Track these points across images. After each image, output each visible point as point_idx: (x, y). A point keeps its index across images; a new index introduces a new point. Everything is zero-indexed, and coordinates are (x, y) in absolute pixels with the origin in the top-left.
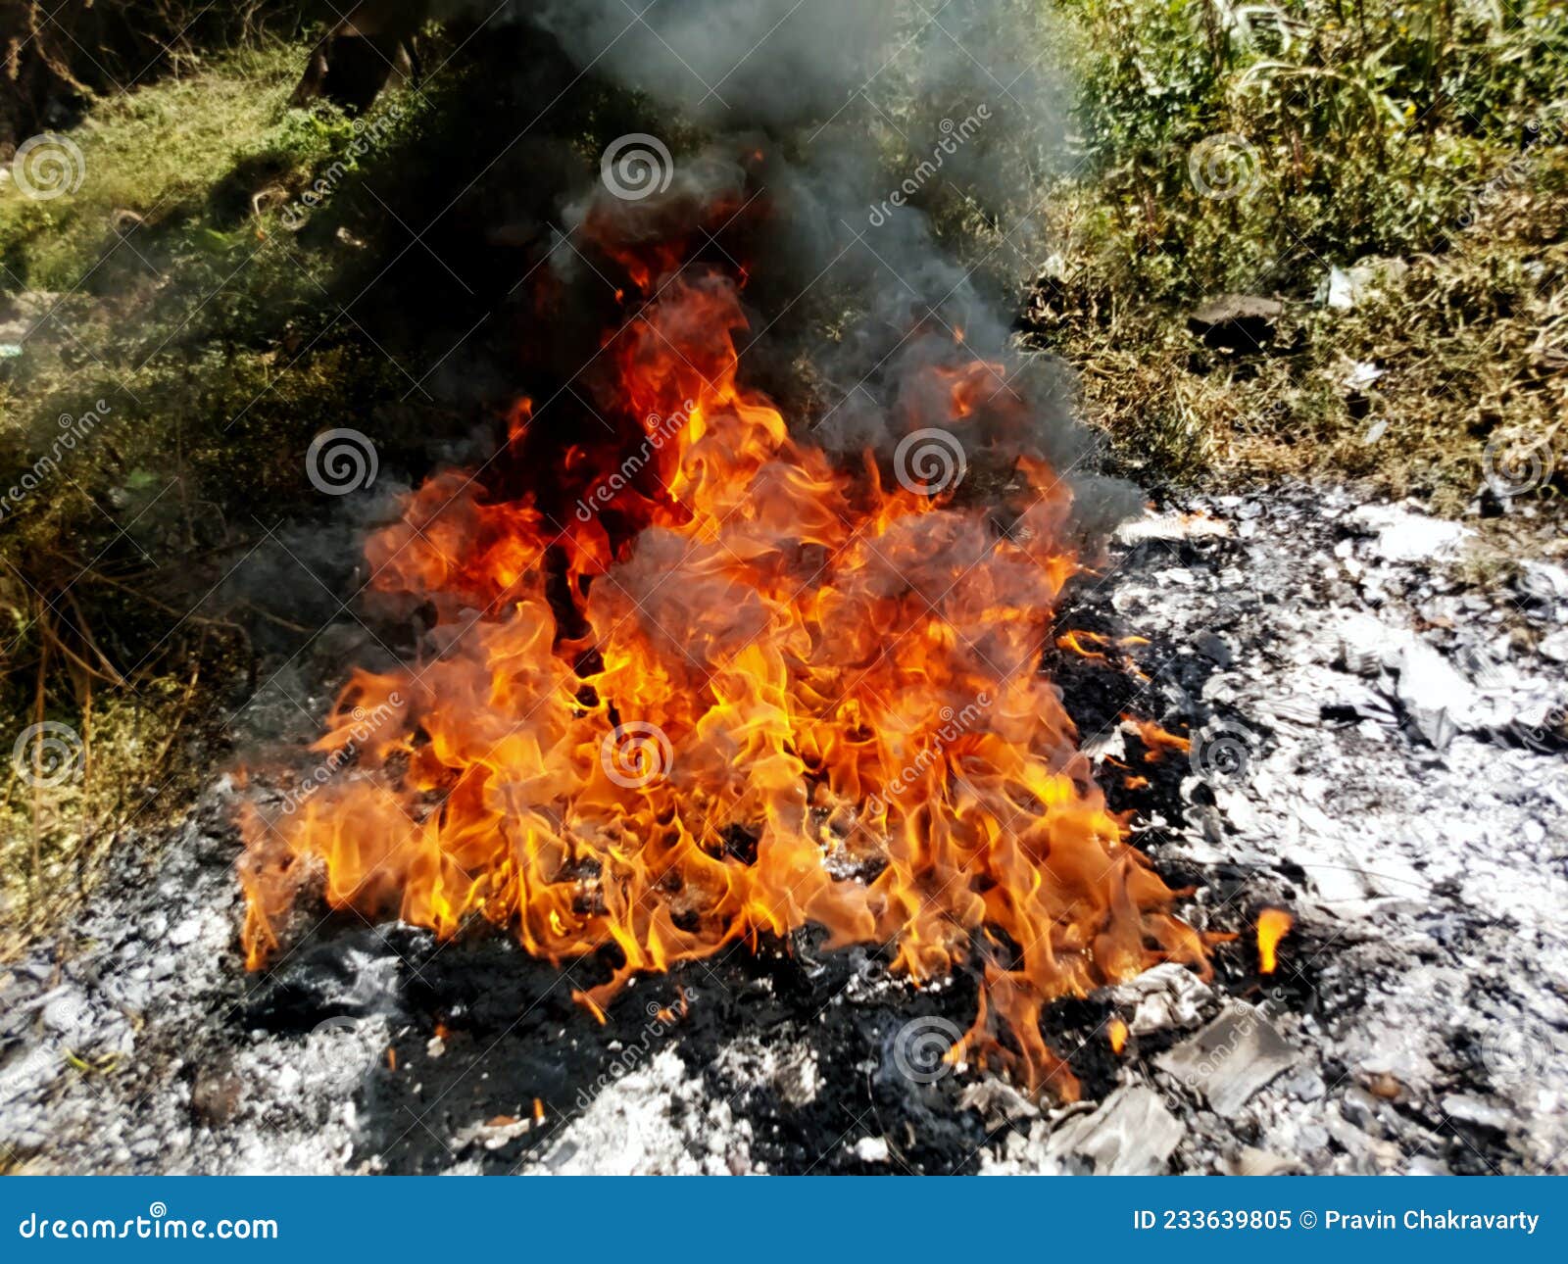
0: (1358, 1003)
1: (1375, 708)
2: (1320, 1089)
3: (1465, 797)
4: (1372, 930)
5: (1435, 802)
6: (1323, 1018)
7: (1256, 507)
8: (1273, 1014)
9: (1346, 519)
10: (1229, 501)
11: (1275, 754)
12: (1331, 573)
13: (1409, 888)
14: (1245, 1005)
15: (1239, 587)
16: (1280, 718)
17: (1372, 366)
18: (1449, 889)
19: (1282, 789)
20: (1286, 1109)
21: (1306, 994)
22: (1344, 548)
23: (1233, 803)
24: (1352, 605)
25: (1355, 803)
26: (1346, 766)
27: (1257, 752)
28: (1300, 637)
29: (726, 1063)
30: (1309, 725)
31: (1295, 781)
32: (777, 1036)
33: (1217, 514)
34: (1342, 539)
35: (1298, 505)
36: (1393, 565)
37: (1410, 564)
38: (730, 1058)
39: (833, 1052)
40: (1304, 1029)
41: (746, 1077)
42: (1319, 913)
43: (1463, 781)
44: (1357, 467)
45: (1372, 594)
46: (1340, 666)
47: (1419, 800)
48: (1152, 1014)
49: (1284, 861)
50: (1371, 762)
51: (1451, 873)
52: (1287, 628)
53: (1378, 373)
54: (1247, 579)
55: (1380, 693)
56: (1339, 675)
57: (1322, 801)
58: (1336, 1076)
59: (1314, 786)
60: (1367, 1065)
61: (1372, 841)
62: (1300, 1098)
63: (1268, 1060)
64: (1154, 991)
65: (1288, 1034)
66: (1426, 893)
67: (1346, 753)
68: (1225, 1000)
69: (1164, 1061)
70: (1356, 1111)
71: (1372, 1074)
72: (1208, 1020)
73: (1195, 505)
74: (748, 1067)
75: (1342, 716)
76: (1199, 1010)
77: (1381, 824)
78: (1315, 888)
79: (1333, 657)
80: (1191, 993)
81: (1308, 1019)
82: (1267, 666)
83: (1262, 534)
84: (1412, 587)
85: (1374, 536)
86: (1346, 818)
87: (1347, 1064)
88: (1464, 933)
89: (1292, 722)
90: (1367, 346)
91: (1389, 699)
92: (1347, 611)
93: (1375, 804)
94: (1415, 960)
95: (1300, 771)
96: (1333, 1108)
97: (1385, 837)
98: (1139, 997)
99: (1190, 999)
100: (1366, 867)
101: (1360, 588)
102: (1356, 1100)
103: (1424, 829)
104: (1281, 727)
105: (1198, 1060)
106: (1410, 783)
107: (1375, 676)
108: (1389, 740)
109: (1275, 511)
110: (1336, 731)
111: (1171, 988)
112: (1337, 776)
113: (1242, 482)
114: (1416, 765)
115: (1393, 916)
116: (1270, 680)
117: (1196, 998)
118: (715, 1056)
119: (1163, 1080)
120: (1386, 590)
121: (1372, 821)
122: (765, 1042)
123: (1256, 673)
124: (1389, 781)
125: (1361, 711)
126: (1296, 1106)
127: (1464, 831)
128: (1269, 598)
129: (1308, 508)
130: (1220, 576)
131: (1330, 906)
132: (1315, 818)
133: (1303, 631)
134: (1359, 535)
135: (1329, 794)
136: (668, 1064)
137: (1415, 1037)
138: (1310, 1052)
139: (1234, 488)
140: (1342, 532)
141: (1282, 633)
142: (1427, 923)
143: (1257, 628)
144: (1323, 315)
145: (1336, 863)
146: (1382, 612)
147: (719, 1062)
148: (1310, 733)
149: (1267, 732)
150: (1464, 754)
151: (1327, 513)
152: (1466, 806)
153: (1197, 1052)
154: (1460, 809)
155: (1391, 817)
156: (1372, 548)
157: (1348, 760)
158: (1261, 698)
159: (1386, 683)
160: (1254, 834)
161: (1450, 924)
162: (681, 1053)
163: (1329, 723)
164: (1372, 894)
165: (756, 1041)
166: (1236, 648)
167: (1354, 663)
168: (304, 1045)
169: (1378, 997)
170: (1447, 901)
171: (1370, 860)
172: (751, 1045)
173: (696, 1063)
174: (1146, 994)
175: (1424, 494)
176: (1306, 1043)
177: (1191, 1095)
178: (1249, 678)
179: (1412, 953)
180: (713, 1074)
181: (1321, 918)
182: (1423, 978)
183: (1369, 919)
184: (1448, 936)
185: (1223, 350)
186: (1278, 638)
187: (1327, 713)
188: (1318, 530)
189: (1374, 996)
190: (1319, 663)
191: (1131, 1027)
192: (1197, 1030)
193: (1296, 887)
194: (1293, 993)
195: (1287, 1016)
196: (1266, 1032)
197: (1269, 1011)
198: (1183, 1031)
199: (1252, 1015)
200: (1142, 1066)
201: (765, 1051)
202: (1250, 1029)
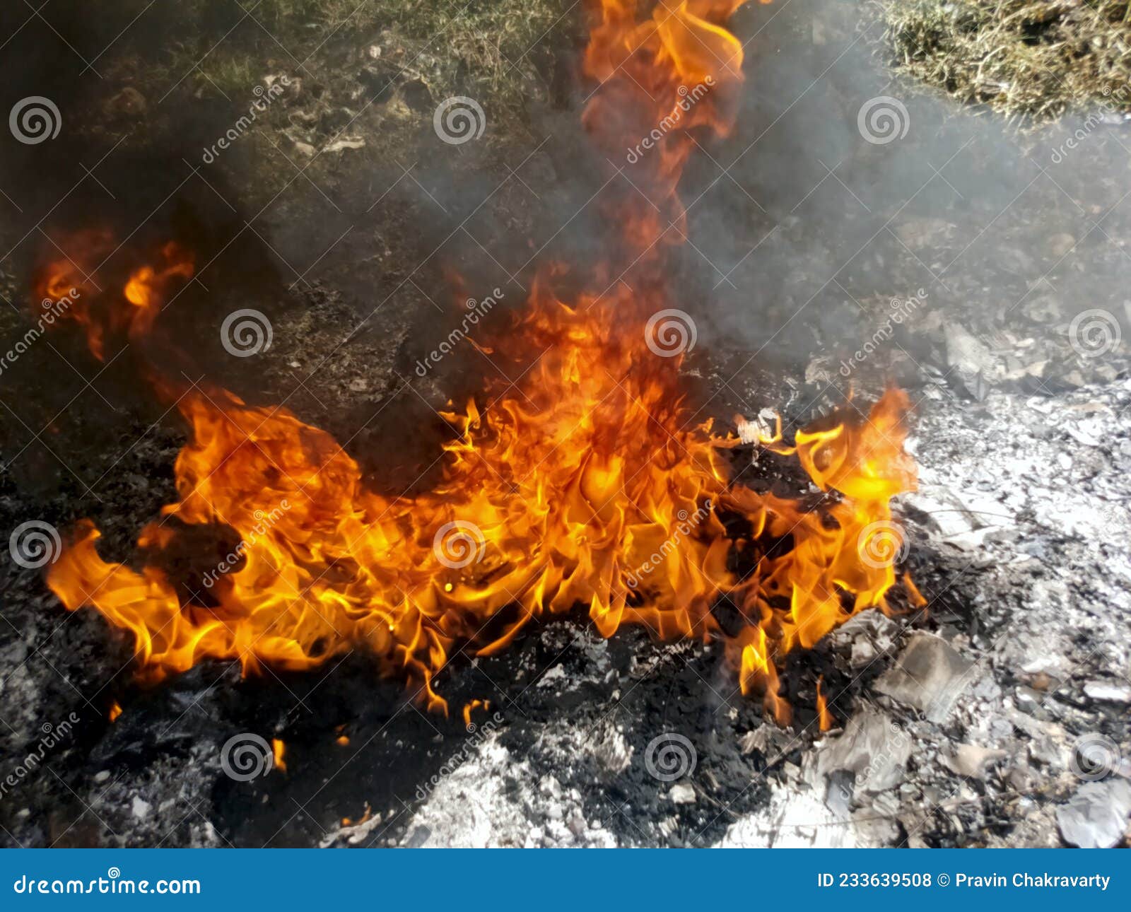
0: (1007, 618)
2: (998, 691)
3: (1011, 440)
4: (988, 557)
5: (992, 445)
6: (986, 634)
8: (949, 636)
14: (928, 634)
18: (1026, 515)
20: (977, 709)
21: (968, 620)
25: (940, 454)
26: (925, 424)
29: (545, 744)
32: (578, 717)
38: (547, 740)
39: (634, 724)
40: (973, 646)
41: (564, 753)
42: (947, 547)
43: (1004, 426)
47: (981, 445)
48: (863, 650)
49: (907, 506)
50: (940, 418)
51: (1022, 502)
57: (917, 455)
58: (1008, 680)
60: (1028, 668)
61: (959, 481)
62: (985, 700)
63: (959, 677)
64: (859, 633)
65: (962, 651)
66: (1013, 521)
68: (911, 631)
69: (881, 686)
70: (1027, 704)
71: (1030, 674)
72: (901, 648)
74: (563, 744)
76: (892, 640)
77: (961, 468)
78: (938, 527)
80: (884, 629)
81: (976, 638)
86: (937, 466)
87: (1011, 668)
88: (1051, 551)
93: (954, 453)
94: (1028, 578)
96: (1008, 703)
97: (967, 476)
98: (849, 639)
99: (884, 633)
100: (971, 507)
102: (1025, 697)
103: (990, 468)
105: (905, 684)
106: (968, 433)
108: (945, 398)
111: (870, 628)
112: (923, 434)
114: (971, 417)
115: (999, 543)
117: (888, 633)
118: (534, 741)
119: (885, 701)
121: (956, 467)
122: (572, 723)
124: (955, 432)
126: (983, 707)
127: (1019, 466)
131: (953, 540)
135: (921, 449)
136: (493, 751)
137: (1053, 640)
138: (983, 664)
142: (1023, 546)
145: (947, 506)
147: (539, 744)
150: (1000, 403)
152: (1016, 446)
153: (904, 676)
154: (1010, 449)
155: (968, 461)
157: (926, 419)
161: (1039, 543)
162: (502, 741)
164: (977, 526)
165: (565, 723)
169: (1022, 614)
170: (1027, 525)
171: (971, 501)
172: (563, 727)
173: (518, 747)
174: (854, 637)
176: (977, 656)
177: (908, 710)
179: (1026, 572)
180: (536, 756)
181: (951, 552)
182: (1040, 589)
183: (983, 547)
184: (1041, 554)
189: (1019, 614)
191: (851, 663)
192: (896, 656)
193: (925, 529)
194: (959, 618)
195: (959, 637)
196: (950, 653)
197: (944, 635)
198: (886, 658)
199: (937, 642)
200: (867, 693)
201: (574, 729)
202: (940, 654)
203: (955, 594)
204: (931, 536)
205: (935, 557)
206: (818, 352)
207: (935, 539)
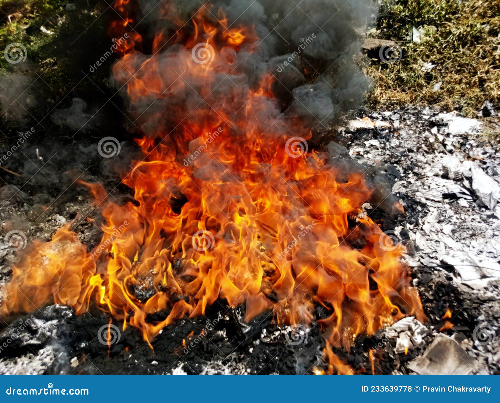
1: (464, 193)
4: (489, 295)
5: (497, 233)
7: (397, 116)
8: (459, 339)
9: (433, 119)
10: (387, 114)
11: (429, 214)
12: (432, 140)
13: (499, 274)
14: (446, 337)
15: (399, 146)
16: (427, 199)
17: (430, 64)
19: (433, 229)
21: (472, 330)
22: (434, 130)
23: (416, 237)
24: (443, 152)
25: (465, 235)
26: (457, 219)
27: (421, 214)
28: (427, 165)
29: (207, 374)
30: (439, 202)
31: (438, 226)
32: (228, 361)
33: (384, 119)
34: (433, 127)
35: (413, 114)
36: (454, 136)
37: (461, 136)
38: (208, 371)
40: (475, 347)
42: (464, 286)
44: (432, 100)
45: (449, 147)
46: (445, 176)
47: (490, 233)
48: (404, 343)
49: (442, 262)
50: (467, 217)
52: (421, 162)
53: (434, 66)
54: (401, 143)
55: (464, 187)
56: (445, 180)
57: (451, 234)
59: (448, 228)
61: (475, 251)
63: (464, 366)
64: (403, 331)
65: (468, 350)
67: (456, 213)
68: (435, 334)
69: (413, 366)
72: (428, 343)
73: (375, 115)
75: (451, 197)
76: (423, 338)
77: (478, 244)
78: (459, 275)
79: (441, 173)
80: (419, 330)
82: (415, 178)
83: (402, 126)
84: (462, 145)
85: (446, 125)
86: (463, 241)
89: (432, 200)
90: (428, 57)
91: (468, 189)
92: (441, 154)
93: (473, 235)
95: (440, 222)
97: (480, 248)
98: (396, 334)
99: (418, 333)
100: (480, 265)
101: (445, 145)
104: (429, 203)
105: (429, 365)
106: (484, 225)
107: (461, 180)
108: (470, 206)
109: (405, 117)
110: (450, 204)
111: (410, 329)
112: (455, 223)
113: (390, 106)
114: (485, 217)
115: (497, 287)
116: (419, 183)
117: (422, 333)
118: (201, 371)
119: (414, 375)
120: (454, 146)
121: (474, 243)
122: (224, 363)
123: (412, 180)
124: (475, 224)
125: (459, 195)
128: (410, 150)
129: (418, 115)
130: (390, 142)
132: (451, 242)
133: (426, 163)
134: (440, 125)
135: (454, 231)
138: (481, 360)
139: (388, 109)
140: (432, 124)
141: (419, 164)
143: (409, 163)
144: (411, 45)
145: (465, 263)
146: (454, 154)
147: (204, 373)
148: (439, 205)
149: (424, 206)
151: (425, 117)
153: (428, 362)
155: (481, 240)
156: (446, 130)
157: (458, 216)
158: (418, 191)
159: (466, 183)
160: (428, 251)
163: (447, 201)
164: (484, 276)
165: (220, 363)
166: (402, 171)
167: (452, 175)
172: (218, 365)
173: (192, 373)
174: (399, 333)
175: (459, 109)
176: (478, 355)
178: (410, 183)
181: (466, 289)
183: (486, 288)
185: (374, 59)
186: (418, 166)
187: (445, 196)
188: (422, 123)
190: (437, 175)
191: (395, 350)
192: (425, 349)
193: (451, 275)
194: (466, 328)
195: (466, 340)
196: (459, 350)
197: (456, 338)
198: (418, 349)
199: (451, 342)
200: (403, 369)
201: (225, 367)
202: (452, 349)
203: (465, 314)
204: (454, 278)
205: (455, 290)
206: (401, 179)
207: (456, 281)
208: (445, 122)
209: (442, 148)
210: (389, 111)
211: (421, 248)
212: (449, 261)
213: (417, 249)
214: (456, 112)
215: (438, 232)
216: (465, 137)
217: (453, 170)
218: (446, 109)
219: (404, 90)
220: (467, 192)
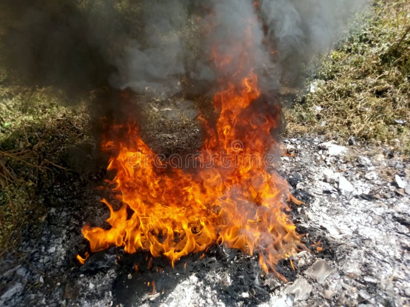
0: (344, 258)
1: (334, 191)
2: (339, 277)
3: (355, 211)
4: (342, 242)
5: (349, 212)
6: (337, 261)
7: (299, 142)
8: (327, 261)
9: (320, 145)
10: (294, 140)
11: (315, 202)
12: (319, 158)
13: (348, 232)
14: (321, 259)
15: (300, 161)
16: (314, 193)
17: (320, 107)
18: (356, 232)
19: (317, 210)
20: (332, 281)
21: (333, 257)
22: (320, 152)
23: (309, 214)
24: (325, 166)
25: (333, 213)
27: (311, 201)
28: (315, 174)
29: (208, 277)
30: (321, 195)
31: (320, 208)
32: (219, 271)
33: (292, 143)
34: (320, 150)
35: (309, 141)
36: (332, 156)
37: (335, 156)
38: (209, 276)
39: (234, 274)
40: (334, 264)
41: (213, 280)
43: (354, 208)
44: (321, 132)
45: (328, 163)
46: (325, 181)
47: (346, 212)
48: (302, 262)
49: (321, 226)
50: (335, 203)
51: (356, 228)
52: (312, 172)
53: (322, 109)
54: (301, 160)
55: (335, 187)
56: (325, 183)
57: (326, 212)
58: (342, 274)
59: (324, 209)
60: (348, 271)
61: (338, 221)
62: (335, 279)
63: (328, 271)
64: (301, 257)
65: (330, 265)
66: (352, 233)
67: (329, 201)
68: (316, 258)
69: (306, 272)
70: (347, 281)
71: (349, 273)
72: (313, 262)
73: (287, 141)
74: (213, 278)
75: (327, 192)
76: (311, 261)
77: (339, 217)
78: (329, 233)
79: (323, 178)
80: (309, 257)
81: (334, 262)
82: (309, 181)
83: (302, 148)
84: (336, 162)
85: (327, 149)
86: (332, 216)
87: (344, 271)
88: (361, 242)
89: (317, 194)
90: (319, 102)
91: (337, 189)
92: (324, 167)
93: (338, 213)
94: (353, 248)
95: (321, 206)
96: (342, 280)
97: (341, 220)
98: (298, 258)
100: (339, 228)
101: (326, 162)
102: (347, 279)
103: (348, 218)
104: (315, 195)
105: (313, 272)
106: (343, 208)
107: (333, 183)
108: (337, 198)
109: (304, 143)
110: (327, 196)
111: (305, 256)
112: (329, 207)
113: (295, 135)
114: (344, 204)
115: (346, 238)
116: (310, 184)
117: (310, 258)
118: (205, 276)
119: (306, 276)
120: (331, 162)
121: (337, 217)
122: (216, 272)
123: (307, 182)
124: (339, 207)
125: (331, 192)
126: (334, 281)
127: (356, 219)
128: (306, 164)
129: (311, 142)
130: (295, 159)
131: (333, 236)
132: (326, 216)
133: (315, 172)
134: (324, 149)
135: (328, 211)
136: (194, 278)
137: (356, 265)
138: (336, 269)
139: (294, 137)
140: (320, 148)
141: (311, 173)
142: (353, 240)
143: (305, 171)
144: (309, 94)
145: (332, 227)
146: (331, 168)
147: (206, 277)
148: (321, 196)
149: (313, 197)
150: (354, 201)
151: (316, 143)
152: (356, 213)
153: (312, 270)
154: (355, 214)
155: (341, 216)
156: (327, 153)
157: (330, 203)
158: (310, 188)
159: (336, 185)
160: (314, 220)
161: (358, 239)
162: (197, 276)
163: (325, 194)
164: (341, 234)
165: (215, 272)
166: (301, 176)
167: (328, 180)
168: (94, 278)
169: (348, 257)
170: (356, 235)
171: (340, 226)
172: (213, 273)
173: (200, 278)
174: (300, 258)
175: (336, 139)
176: (334, 267)
177: (313, 279)
178: (306, 184)
179: (352, 247)
180: (205, 280)
181: (332, 239)
182: (355, 252)
183: (341, 239)
184: (358, 242)
185: (286, 101)
186: (310, 174)
187: (325, 192)
188: (314, 147)
189: (347, 257)
190: (320, 180)
191: (298, 265)
192: (311, 265)
193: (325, 233)
194: (330, 256)
195: (330, 261)
196: (326, 265)
197: (326, 260)
198: (308, 265)
199: (323, 261)
200: (301, 274)
201: (217, 274)
202: (323, 264)
203: (330, 250)
204: (326, 234)
205: (326, 240)
206: (301, 181)
207: (327, 235)
208: (326, 148)
209: (324, 164)
210: (295, 138)
211: (311, 219)
212: (325, 226)
213: (309, 219)
214: (334, 141)
215: (320, 211)
216: (338, 157)
217: (329, 178)
218: (328, 139)
219: (303, 125)
220: (336, 190)
